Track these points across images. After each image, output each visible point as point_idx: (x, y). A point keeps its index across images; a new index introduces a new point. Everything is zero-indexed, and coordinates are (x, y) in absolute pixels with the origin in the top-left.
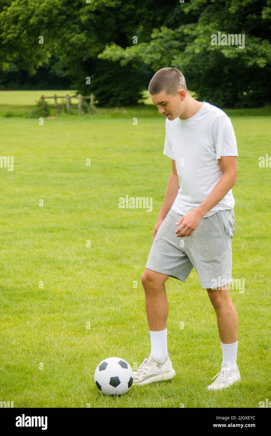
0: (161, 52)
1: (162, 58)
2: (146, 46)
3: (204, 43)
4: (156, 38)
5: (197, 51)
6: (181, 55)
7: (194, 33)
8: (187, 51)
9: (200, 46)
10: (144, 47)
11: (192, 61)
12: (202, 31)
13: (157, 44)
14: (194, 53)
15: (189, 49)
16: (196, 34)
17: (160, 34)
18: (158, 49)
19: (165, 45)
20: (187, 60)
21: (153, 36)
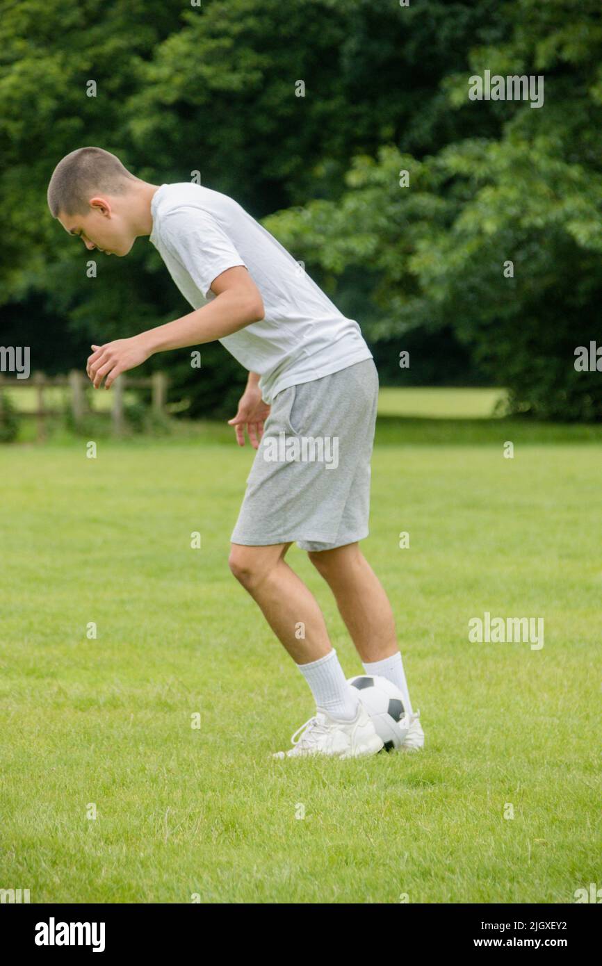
0: (376, 230)
1: (378, 252)
2: (329, 213)
3: (512, 204)
4: (364, 187)
5: (490, 227)
6: (444, 241)
7: (480, 171)
8: (459, 226)
9: (500, 210)
10: (324, 216)
11: (474, 258)
12: (504, 163)
13: (364, 207)
14: (480, 232)
15: (467, 221)
16: (488, 171)
17: (379, 175)
18: (368, 223)
19: (393, 209)
20: (460, 256)
21: (353, 178)
